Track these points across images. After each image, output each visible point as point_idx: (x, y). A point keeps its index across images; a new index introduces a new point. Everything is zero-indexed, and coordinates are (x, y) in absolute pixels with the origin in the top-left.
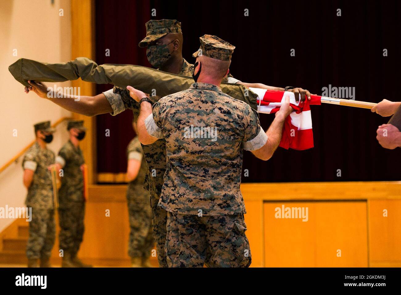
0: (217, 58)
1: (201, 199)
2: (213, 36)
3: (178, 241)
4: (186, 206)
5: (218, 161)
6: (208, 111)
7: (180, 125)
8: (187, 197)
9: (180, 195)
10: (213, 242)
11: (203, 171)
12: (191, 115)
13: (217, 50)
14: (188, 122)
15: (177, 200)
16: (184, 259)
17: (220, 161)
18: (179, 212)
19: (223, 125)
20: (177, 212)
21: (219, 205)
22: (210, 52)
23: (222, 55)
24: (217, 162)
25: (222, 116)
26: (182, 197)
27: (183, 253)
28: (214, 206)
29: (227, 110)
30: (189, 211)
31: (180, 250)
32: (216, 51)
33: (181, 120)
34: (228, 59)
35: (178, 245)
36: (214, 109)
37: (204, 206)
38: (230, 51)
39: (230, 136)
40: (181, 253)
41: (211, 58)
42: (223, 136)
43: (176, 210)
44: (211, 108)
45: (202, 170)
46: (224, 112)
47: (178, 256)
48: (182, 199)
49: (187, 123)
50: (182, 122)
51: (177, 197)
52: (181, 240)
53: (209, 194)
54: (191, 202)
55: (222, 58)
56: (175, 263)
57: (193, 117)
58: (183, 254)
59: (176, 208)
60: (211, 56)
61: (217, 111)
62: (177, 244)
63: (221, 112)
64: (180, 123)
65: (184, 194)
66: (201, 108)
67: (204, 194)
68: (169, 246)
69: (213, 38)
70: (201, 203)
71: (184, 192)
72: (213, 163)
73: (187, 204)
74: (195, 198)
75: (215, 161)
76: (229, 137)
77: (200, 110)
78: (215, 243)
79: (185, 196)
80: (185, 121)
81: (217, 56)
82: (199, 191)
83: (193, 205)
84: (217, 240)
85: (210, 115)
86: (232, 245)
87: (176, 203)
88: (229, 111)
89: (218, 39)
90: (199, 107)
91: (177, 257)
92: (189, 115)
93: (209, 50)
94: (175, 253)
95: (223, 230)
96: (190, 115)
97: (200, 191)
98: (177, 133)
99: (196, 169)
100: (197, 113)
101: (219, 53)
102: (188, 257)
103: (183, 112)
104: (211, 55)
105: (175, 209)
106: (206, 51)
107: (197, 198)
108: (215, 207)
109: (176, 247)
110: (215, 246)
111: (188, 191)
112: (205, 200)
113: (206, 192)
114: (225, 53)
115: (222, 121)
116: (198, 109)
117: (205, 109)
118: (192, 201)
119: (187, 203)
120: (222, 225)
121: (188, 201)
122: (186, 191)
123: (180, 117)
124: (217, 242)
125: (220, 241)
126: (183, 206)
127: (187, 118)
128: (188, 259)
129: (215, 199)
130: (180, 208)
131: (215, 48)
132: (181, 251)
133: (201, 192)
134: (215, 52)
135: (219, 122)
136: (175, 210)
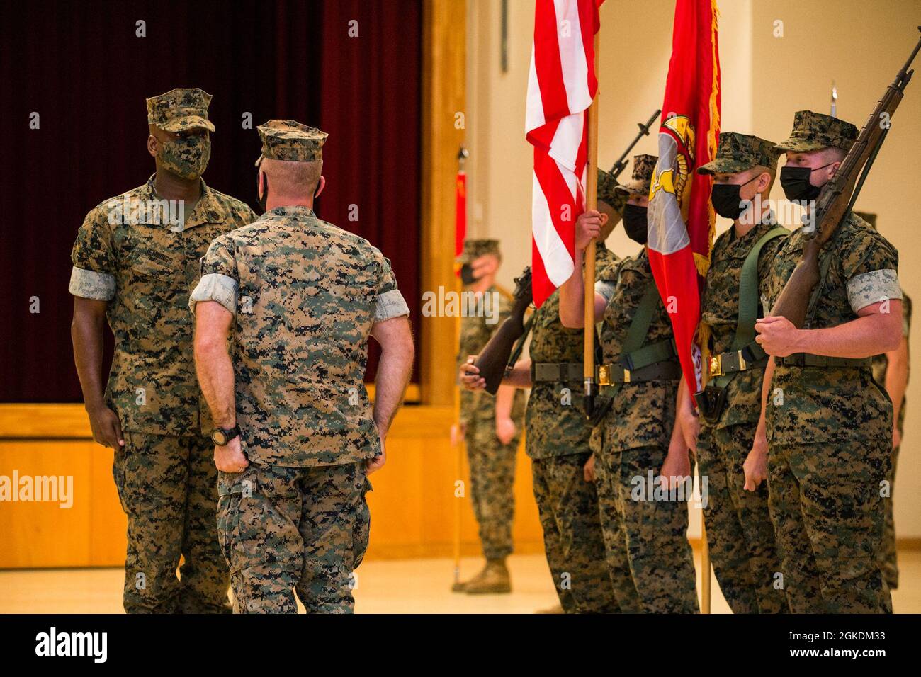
0: (291, 158)
1: (325, 434)
2: (287, 122)
3: (262, 513)
4: (296, 451)
5: (345, 349)
6: (320, 250)
7: (276, 277)
8: (298, 434)
9: (283, 431)
10: (318, 514)
11: (317, 373)
12: (293, 257)
13: (289, 144)
14: (290, 271)
15: (277, 440)
16: (273, 547)
17: (350, 350)
18: (279, 463)
19: (351, 274)
20: (275, 463)
21: (356, 442)
22: (276, 148)
23: (299, 151)
24: (344, 352)
25: (346, 258)
26: (288, 434)
27: (272, 536)
28: (346, 446)
29: (350, 248)
30: (301, 460)
31: (265, 530)
32: (287, 146)
33: (277, 269)
34: (314, 158)
35: (263, 521)
36: (330, 246)
37: (329, 448)
38: (315, 142)
39: (366, 296)
40: (268, 536)
41: (280, 161)
42: (352, 295)
43: (274, 460)
44: (325, 244)
45: (315, 371)
46: (348, 252)
47: (261, 541)
48: (287, 439)
49: (288, 274)
50: (278, 271)
51: (275, 435)
52: (268, 511)
53: (338, 422)
54: (306, 442)
55: (301, 157)
56: (256, 556)
57: (297, 262)
58: (271, 538)
59: (273, 457)
60: (280, 158)
61: (335, 249)
62: (260, 518)
63: (343, 252)
64: (276, 274)
65: (290, 429)
66: (306, 245)
67: (325, 421)
68: (244, 523)
69: (287, 124)
70: (324, 443)
71: (289, 425)
72: (337, 353)
73: (298, 448)
74: (314, 434)
75: (341, 349)
76: (364, 297)
77: (305, 248)
78: (325, 516)
79: (293, 432)
80: (284, 269)
81: (290, 154)
82: (317, 417)
83: (311, 448)
84: (328, 510)
85: (325, 256)
86: (357, 520)
87: (273, 447)
88: (354, 248)
89: (297, 125)
90: (303, 243)
91: (259, 545)
92: (289, 258)
93: (273, 145)
94: (254, 538)
95: (348, 489)
96: (291, 257)
97: (319, 415)
98: (270, 292)
99: (305, 369)
100: (302, 255)
101: (293, 150)
102: (280, 543)
103: (277, 253)
104: (279, 154)
105: (268, 458)
106: (270, 149)
107: (318, 434)
108: (349, 446)
109: (259, 524)
110: (324, 521)
111: (295, 421)
112: (331, 434)
113: (332, 418)
114: (306, 147)
115: (348, 268)
116: (301, 246)
117: (314, 246)
118: (308, 440)
119: (299, 445)
120: (349, 479)
121: (301, 442)
122: (292, 422)
123: (273, 263)
124: (329, 513)
125: (336, 510)
126: (289, 452)
127: (287, 264)
128: (280, 546)
129: (347, 432)
130: (282, 457)
131: (283, 142)
132: (267, 532)
133: (319, 418)
134: (285, 149)
135: (344, 270)
136: (269, 460)
